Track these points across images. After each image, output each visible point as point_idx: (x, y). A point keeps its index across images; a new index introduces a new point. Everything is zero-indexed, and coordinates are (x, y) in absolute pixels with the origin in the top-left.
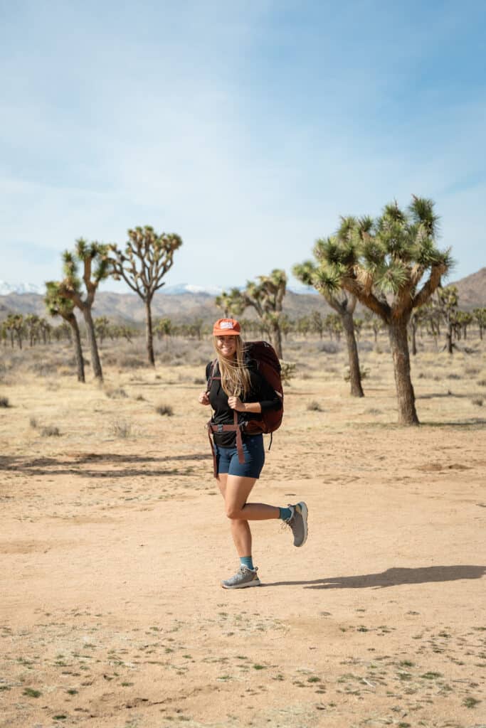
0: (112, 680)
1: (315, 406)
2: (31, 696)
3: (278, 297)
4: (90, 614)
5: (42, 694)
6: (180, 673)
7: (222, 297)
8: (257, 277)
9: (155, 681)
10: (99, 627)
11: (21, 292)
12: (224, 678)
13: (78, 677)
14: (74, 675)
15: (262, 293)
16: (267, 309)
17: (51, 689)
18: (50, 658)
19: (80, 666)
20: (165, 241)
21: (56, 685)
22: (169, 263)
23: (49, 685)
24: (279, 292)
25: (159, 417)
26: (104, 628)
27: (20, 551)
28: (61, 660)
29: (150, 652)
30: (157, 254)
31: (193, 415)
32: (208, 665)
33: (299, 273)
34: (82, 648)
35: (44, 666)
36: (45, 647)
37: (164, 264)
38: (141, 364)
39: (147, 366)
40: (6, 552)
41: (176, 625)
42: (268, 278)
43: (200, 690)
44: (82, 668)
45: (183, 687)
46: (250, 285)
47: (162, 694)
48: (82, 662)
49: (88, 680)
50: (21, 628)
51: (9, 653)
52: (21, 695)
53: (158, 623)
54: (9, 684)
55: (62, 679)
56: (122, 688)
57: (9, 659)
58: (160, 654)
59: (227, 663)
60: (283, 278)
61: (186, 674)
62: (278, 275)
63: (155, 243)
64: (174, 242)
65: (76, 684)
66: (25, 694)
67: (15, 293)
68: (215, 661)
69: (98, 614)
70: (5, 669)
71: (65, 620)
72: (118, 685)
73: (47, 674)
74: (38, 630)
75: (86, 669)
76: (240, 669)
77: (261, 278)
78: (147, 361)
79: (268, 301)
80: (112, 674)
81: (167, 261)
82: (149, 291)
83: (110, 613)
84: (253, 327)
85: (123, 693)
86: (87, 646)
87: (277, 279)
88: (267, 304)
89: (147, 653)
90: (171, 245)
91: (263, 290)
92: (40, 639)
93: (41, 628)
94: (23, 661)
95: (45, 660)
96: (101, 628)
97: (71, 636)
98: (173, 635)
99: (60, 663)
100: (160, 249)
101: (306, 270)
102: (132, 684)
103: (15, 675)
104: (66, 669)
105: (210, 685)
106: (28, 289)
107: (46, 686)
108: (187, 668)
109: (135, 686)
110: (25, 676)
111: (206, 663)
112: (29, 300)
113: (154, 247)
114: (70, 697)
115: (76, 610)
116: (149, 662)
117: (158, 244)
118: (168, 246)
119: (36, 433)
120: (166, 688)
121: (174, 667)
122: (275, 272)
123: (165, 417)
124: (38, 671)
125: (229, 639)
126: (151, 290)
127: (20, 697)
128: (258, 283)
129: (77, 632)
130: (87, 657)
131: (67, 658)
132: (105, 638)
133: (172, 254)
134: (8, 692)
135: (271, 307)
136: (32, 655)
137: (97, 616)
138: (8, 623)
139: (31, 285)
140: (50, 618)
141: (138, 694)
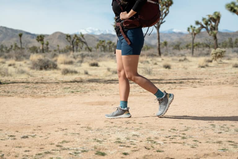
0: (150, 150)
1: (236, 66)
2: (100, 155)
3: (216, 25)
4: (135, 123)
5: (107, 154)
6: (193, 147)
7: (190, 27)
8: (207, 16)
9: (177, 150)
10: (141, 128)
11: (105, 33)
12: (223, 150)
13: (129, 148)
14: (127, 147)
15: (209, 23)
16: (211, 29)
17: (113, 152)
18: (113, 140)
19: (130, 143)
20: (166, 2)
21: (116, 150)
22: (167, 12)
23: (111, 151)
24: (217, 22)
25: (165, 69)
26: (144, 129)
27: (99, 105)
28: (119, 140)
29: (172, 139)
30: (162, 8)
31: (180, 69)
32: (210, 144)
33: (229, 7)
34: (131, 136)
35: (109, 143)
36: (110, 136)
37: (165, 13)
38: (155, 55)
39: (158, 57)
40: (92, 105)
41: (186, 128)
42: (212, 16)
43: (208, 155)
44: (131, 144)
45: (197, 153)
46: (204, 19)
47: (183, 156)
48: (132, 142)
49: (135, 149)
50: (97, 128)
51: (89, 137)
52: (94, 154)
53: (175, 127)
54: (87, 149)
55: (119, 148)
56: (156, 153)
57: (88, 139)
58: (178, 139)
59: (222, 144)
60: (219, 16)
61: (196, 148)
62: (217, 14)
63: (161, 3)
64: (170, 2)
65: (127, 150)
66: (97, 154)
67: (103, 34)
68: (214, 143)
69: (140, 123)
70: (86, 143)
71: (122, 125)
72: (154, 152)
73: (110, 146)
74: (107, 128)
75: (134, 144)
76: (231, 146)
77: (209, 16)
78: (158, 54)
79: (212, 26)
80: (150, 147)
81: (166, 11)
82: (158, 25)
83: (147, 123)
84: (202, 46)
85: (158, 155)
86: (134, 135)
87: (216, 16)
88: (212, 27)
89: (171, 139)
90: (168, 4)
91: (210, 21)
92: (107, 132)
93: (108, 128)
94: (97, 140)
95: (110, 140)
96: (142, 129)
97: (125, 131)
98: (185, 132)
99: (118, 141)
100: (163, 5)
101: (232, 5)
102: (163, 151)
103: (91, 146)
104: (122, 144)
105: (214, 153)
106: (108, 32)
107: (109, 151)
108: (197, 145)
109: (165, 152)
110: (97, 146)
111: (208, 144)
112: (108, 37)
113: (161, 5)
114: (124, 156)
115: (128, 121)
116: (172, 143)
117: (163, 3)
118: (167, 5)
119: (110, 73)
120: (185, 154)
121: (188, 144)
122: (215, 13)
123: (167, 69)
124: (104, 144)
125: (219, 135)
126: (159, 24)
127: (94, 156)
128: (207, 18)
129: (128, 130)
130: (134, 140)
131: (122, 140)
132: (144, 133)
133: (169, 8)
134: (86, 153)
135: (213, 29)
136: (102, 138)
137: (140, 124)
138: (90, 126)
139: (109, 30)
140: (113, 124)
141: (168, 156)
